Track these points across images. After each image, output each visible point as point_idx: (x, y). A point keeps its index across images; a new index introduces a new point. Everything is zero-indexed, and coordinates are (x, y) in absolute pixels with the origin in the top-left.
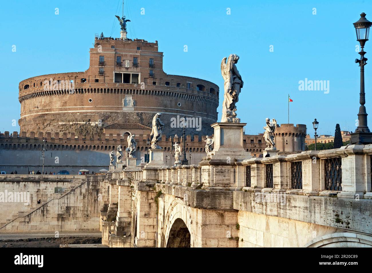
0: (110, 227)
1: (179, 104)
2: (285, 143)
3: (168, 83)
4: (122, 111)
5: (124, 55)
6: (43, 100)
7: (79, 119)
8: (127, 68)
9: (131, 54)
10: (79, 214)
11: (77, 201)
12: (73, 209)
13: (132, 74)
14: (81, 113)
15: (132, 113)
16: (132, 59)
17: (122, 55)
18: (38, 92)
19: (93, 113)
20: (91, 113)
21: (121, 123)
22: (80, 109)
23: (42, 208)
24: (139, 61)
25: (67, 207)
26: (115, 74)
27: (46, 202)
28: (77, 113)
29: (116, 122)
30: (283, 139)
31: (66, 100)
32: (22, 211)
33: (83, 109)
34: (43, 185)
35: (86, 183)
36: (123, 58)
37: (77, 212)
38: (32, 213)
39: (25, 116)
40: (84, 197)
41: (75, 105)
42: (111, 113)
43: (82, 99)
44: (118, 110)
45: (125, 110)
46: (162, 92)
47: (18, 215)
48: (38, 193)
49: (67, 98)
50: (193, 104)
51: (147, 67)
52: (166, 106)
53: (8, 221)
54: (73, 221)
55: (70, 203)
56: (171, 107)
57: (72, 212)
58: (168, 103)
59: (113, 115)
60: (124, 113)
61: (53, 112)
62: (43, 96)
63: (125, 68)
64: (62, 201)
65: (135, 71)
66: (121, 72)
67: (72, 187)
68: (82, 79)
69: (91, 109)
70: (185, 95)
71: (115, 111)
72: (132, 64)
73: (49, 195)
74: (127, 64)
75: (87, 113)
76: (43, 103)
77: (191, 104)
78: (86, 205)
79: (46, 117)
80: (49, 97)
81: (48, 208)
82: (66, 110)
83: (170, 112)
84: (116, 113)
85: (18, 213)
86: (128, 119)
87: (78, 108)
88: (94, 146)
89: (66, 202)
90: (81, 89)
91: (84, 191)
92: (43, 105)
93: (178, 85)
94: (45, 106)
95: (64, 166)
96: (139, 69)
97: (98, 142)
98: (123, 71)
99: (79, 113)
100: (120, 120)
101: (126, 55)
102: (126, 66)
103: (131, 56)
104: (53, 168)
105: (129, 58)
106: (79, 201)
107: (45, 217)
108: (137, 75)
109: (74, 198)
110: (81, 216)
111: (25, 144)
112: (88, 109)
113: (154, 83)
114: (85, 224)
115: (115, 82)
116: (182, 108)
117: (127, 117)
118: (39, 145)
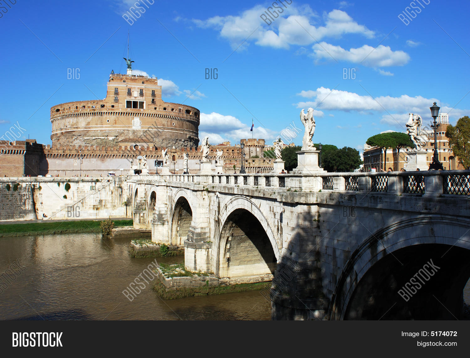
0: (140, 214)
1: (173, 124)
2: (251, 152)
3: (165, 109)
4: (132, 129)
5: (133, 88)
6: (71, 121)
7: (100, 134)
8: (136, 97)
9: (138, 87)
10: (109, 205)
11: (107, 196)
12: (104, 202)
13: (139, 102)
14: (101, 131)
15: (139, 130)
16: (139, 91)
17: (132, 87)
18: (67, 114)
19: (111, 130)
20: (109, 130)
21: (131, 137)
22: (100, 127)
23: (82, 201)
24: (144, 92)
25: (100, 200)
26: (127, 101)
27: (84, 197)
28: (98, 130)
29: (127, 137)
30: (250, 149)
31: (89, 121)
32: (67, 203)
33: (102, 127)
34: (81, 184)
35: (113, 182)
36: (132, 90)
37: (107, 204)
38: (75, 205)
39: (56, 132)
40: (112, 193)
41: (97, 124)
42: (124, 130)
43: (102, 120)
44: (129, 128)
45: (134, 128)
46: (161, 115)
47: (64, 206)
48: (78, 190)
49: (90, 119)
50: (183, 124)
51: (150, 96)
52: (164, 125)
53: (58, 211)
54: (105, 210)
55: (102, 197)
56: (168, 126)
57: (103, 204)
58: (166, 123)
59: (126, 132)
60: (133, 130)
61: (79, 130)
62: (71, 117)
63: (134, 97)
64: (96, 196)
65: (142, 99)
66: (131, 100)
67: (103, 186)
68: (101, 105)
69: (109, 127)
70: (178, 117)
71: (127, 129)
72: (139, 94)
73: (86, 192)
74: (136, 94)
75: (105, 130)
76: (71, 123)
77: (182, 124)
78: (114, 198)
79: (74, 133)
80: (76, 119)
81: (86, 201)
82: (90, 128)
83: (167, 130)
84: (128, 130)
85: (64, 204)
86: (136, 135)
87: (98, 127)
88: (114, 155)
89: (99, 197)
90: (101, 112)
91: (112, 188)
92: (71, 124)
93: (173, 110)
94: (73, 125)
95: (92, 170)
96: (144, 97)
97: (116, 152)
98: (132, 99)
99: (99, 130)
100: (131, 136)
101: (135, 88)
102: (135, 96)
103: (138, 88)
104: (84, 171)
105: (137, 89)
106: (108, 195)
107: (84, 207)
108: (143, 103)
109: (104, 194)
110: (111, 207)
111: (62, 154)
112: (106, 127)
113: (155, 108)
114: (113, 212)
115: (127, 107)
116: (175, 127)
117: (136, 134)
118: (82, 155)
